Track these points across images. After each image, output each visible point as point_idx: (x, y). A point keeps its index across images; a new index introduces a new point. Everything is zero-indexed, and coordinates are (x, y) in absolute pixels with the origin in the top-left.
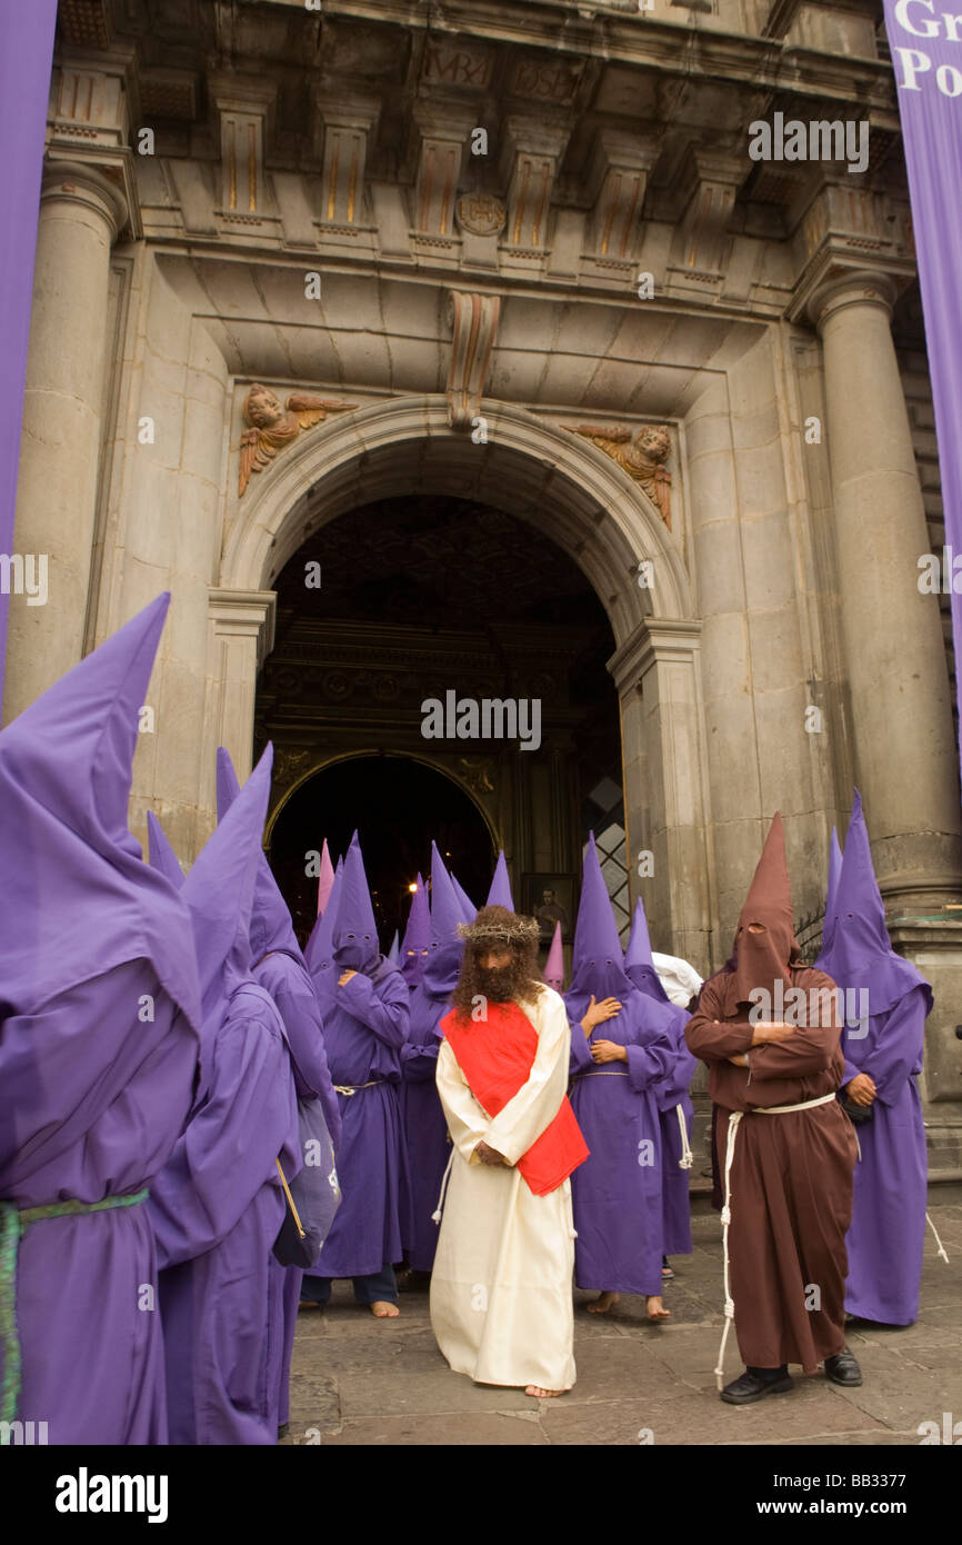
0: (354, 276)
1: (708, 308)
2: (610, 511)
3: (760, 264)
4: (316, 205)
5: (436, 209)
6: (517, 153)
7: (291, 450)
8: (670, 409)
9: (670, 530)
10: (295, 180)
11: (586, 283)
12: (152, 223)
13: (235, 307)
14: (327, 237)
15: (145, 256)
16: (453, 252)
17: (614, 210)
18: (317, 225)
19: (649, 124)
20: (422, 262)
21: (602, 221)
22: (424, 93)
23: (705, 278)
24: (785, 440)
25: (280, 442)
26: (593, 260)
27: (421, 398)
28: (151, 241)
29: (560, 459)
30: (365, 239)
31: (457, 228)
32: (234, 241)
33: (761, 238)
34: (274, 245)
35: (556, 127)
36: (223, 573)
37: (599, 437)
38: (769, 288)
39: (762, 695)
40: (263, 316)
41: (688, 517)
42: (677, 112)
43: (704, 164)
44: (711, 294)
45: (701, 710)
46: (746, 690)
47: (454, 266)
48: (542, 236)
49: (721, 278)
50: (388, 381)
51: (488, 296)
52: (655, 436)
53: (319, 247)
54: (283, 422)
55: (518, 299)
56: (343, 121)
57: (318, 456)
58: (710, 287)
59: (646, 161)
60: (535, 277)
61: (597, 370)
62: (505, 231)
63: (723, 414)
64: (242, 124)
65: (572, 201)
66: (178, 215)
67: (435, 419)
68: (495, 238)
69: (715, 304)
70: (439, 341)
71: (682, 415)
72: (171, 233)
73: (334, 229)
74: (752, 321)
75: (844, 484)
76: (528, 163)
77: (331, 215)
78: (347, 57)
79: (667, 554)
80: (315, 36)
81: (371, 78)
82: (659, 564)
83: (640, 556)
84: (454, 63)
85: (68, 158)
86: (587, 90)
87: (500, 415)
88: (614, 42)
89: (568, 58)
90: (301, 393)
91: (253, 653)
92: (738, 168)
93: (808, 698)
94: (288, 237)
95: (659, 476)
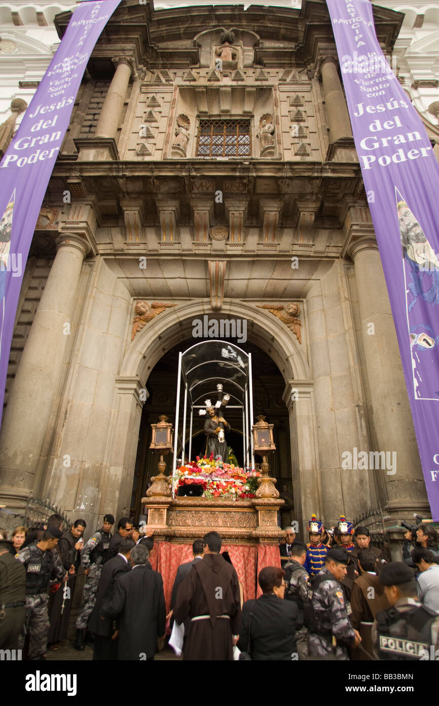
1: (309, 256)
2: (276, 337)
3: (330, 238)
4: (159, 236)
5: (201, 233)
6: (229, 211)
7: (151, 323)
8: (299, 296)
9: (300, 343)
10: (153, 230)
11: (260, 253)
12: (101, 249)
13: (132, 273)
14: (163, 247)
15: (99, 261)
16: (209, 247)
17: (268, 226)
18: (160, 243)
19: (277, 195)
20: (197, 252)
21: (264, 230)
22: (194, 196)
23: (308, 246)
24: (343, 304)
25: (147, 320)
26: (262, 244)
27: (200, 300)
28: (102, 255)
29: (255, 318)
30: (177, 246)
31: (210, 239)
32: (130, 252)
33: (330, 229)
34: (143, 252)
35: (242, 201)
36: (121, 371)
37: (271, 308)
38: (334, 246)
39: (338, 411)
40: (141, 276)
41: (308, 337)
42: (285, 189)
43: (301, 206)
44: (310, 252)
45: (314, 418)
46: (332, 409)
47: (209, 252)
48: (242, 238)
49: (313, 245)
50: (188, 295)
51: (222, 261)
52: (292, 307)
53: (160, 251)
54: (149, 312)
55: (233, 261)
56: (166, 209)
57: (161, 325)
58: (309, 249)
59: (278, 207)
60: (239, 253)
61: (267, 284)
62: (228, 238)
63: (319, 296)
64: (132, 214)
65: (254, 225)
66: (111, 245)
67: (207, 307)
68: (224, 241)
69: (312, 255)
70: (206, 280)
71: (305, 297)
72: (109, 252)
73: (165, 244)
74: (328, 259)
76: (233, 214)
77: (165, 240)
78: (164, 188)
79: (299, 353)
80: (152, 183)
81: (173, 193)
82: (296, 357)
83: (288, 355)
84: (201, 185)
85: (67, 232)
86: (251, 187)
87: (231, 304)
88: (257, 170)
89: (241, 178)
90: (157, 301)
91: (131, 401)
92: (314, 206)
93: (357, 413)
94: (149, 248)
95: (295, 322)
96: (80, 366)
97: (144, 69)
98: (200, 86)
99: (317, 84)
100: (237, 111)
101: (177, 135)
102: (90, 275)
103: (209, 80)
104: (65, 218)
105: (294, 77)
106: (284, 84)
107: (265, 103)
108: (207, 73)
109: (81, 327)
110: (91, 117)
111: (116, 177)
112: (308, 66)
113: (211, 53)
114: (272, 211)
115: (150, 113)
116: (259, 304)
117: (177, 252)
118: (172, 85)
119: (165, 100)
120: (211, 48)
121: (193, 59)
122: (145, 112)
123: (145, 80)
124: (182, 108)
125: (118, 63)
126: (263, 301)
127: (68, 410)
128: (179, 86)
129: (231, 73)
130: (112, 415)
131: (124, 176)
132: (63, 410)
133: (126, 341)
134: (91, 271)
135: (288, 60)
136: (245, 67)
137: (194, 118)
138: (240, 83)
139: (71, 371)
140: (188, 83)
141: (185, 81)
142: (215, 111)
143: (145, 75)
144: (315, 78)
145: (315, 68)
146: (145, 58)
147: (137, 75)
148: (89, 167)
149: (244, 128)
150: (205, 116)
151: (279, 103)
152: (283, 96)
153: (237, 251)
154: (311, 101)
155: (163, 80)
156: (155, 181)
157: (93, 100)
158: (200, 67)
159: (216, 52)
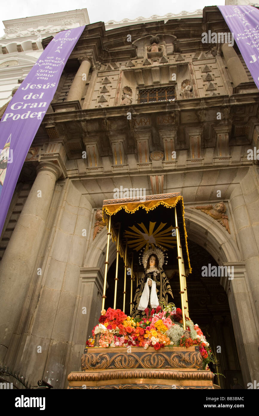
0: (123, 177)
1: (228, 166)
2: (209, 230)
3: (244, 152)
4: (112, 162)
5: (144, 157)
6: (163, 138)
8: (225, 197)
9: (230, 234)
10: (107, 158)
11: (189, 167)
12: (70, 174)
13: (93, 190)
14: (115, 169)
15: (68, 182)
16: (150, 166)
17: (194, 146)
18: (113, 166)
19: (198, 123)
20: (141, 170)
21: (191, 150)
22: (136, 130)
23: (226, 158)
26: (190, 160)
28: (70, 178)
29: (190, 217)
30: (125, 167)
31: (150, 160)
32: (91, 174)
33: (243, 145)
34: (101, 173)
35: (172, 130)
36: (85, 263)
37: (203, 209)
40: (100, 191)
41: (235, 228)
42: (204, 118)
43: (217, 129)
45: (250, 294)
47: (150, 169)
49: (230, 157)
51: (161, 175)
52: (219, 205)
53: (113, 171)
56: (116, 141)
58: (228, 161)
59: (200, 132)
60: (174, 168)
61: (198, 190)
62: (164, 158)
63: (241, 195)
64: (92, 147)
65: (183, 148)
66: (77, 171)
68: (161, 160)
69: (230, 164)
70: (149, 190)
71: (229, 198)
72: (75, 175)
73: (117, 167)
74: (244, 167)
76: (166, 140)
77: (116, 164)
78: (114, 126)
79: (229, 241)
80: (105, 123)
81: (121, 130)
82: (227, 245)
83: (220, 243)
84: (141, 121)
85: (45, 161)
86: (177, 119)
88: (181, 106)
89: (170, 113)
91: (93, 288)
92: (227, 128)
94: (105, 171)
95: (223, 217)
96: (52, 259)
97: (100, 63)
98: (138, 69)
99: (220, 58)
100: (164, 82)
101: (123, 99)
102: (61, 192)
103: (144, 65)
104: (43, 153)
105: (203, 55)
106: (196, 61)
107: (184, 75)
108: (142, 61)
109: (54, 229)
110: (64, 94)
111: (79, 122)
112: (212, 49)
113: (144, 50)
114: (195, 135)
115: (104, 87)
116: (192, 206)
117: (126, 171)
118: (119, 70)
119: (114, 79)
120: (144, 48)
121: (133, 54)
122: (101, 88)
123: (100, 70)
124: (125, 83)
125: (81, 61)
126: (195, 204)
127: (41, 294)
128: (123, 70)
129: (158, 59)
130: (77, 300)
131: (85, 120)
132: (37, 293)
133: (89, 241)
134: (62, 189)
135: (198, 47)
136: (168, 55)
137: (135, 89)
138: (165, 64)
139: (45, 262)
140: (129, 68)
141: (127, 67)
142: (150, 83)
143: (101, 67)
144: (218, 54)
145: (217, 49)
146: (100, 57)
147: (95, 67)
148: (60, 116)
149: (171, 91)
150: (143, 87)
151: (194, 72)
152: (196, 68)
153: (172, 166)
154: (217, 68)
155: (113, 69)
156: (107, 121)
157: (65, 85)
158: (137, 58)
159: (147, 50)
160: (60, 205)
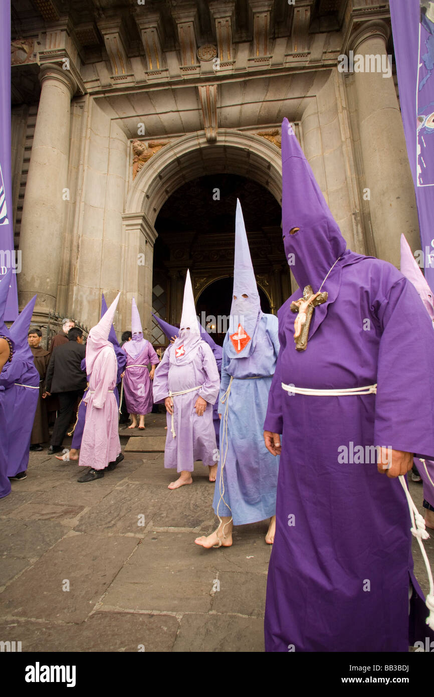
0: (162, 90)
1: (304, 68)
2: (272, 163)
3: (327, 43)
4: (145, 66)
5: (189, 54)
6: (215, 19)
7: (149, 161)
8: (294, 118)
10: (138, 59)
11: (251, 70)
12: (89, 87)
13: (124, 113)
14: (151, 77)
15: (89, 101)
16: (197, 71)
17: (259, 34)
18: (146, 73)
20: (186, 78)
21: (255, 41)
23: (302, 55)
24: (340, 115)
25: (145, 160)
26: (253, 60)
27: (195, 134)
28: (91, 94)
29: (250, 146)
30: (164, 74)
31: (198, 61)
32: (118, 86)
33: (328, 32)
34: (133, 85)
37: (266, 135)
38: (330, 52)
40: (134, 114)
44: (305, 62)
47: (198, 76)
48: (232, 55)
49: (309, 53)
50: (182, 130)
51: (213, 85)
53: (148, 81)
54: (146, 152)
55: (224, 84)
56: (146, 26)
57: (159, 163)
58: (304, 59)
60: (230, 73)
61: (261, 107)
62: (217, 57)
63: (315, 113)
64: (112, 38)
65: (244, 38)
66: (99, 82)
67: (201, 140)
69: (307, 65)
70: (198, 109)
71: (300, 119)
72: (97, 89)
73: (153, 73)
74: (325, 69)
75: (363, 122)
76: (220, 22)
77: (151, 68)
85: (47, 63)
87: (226, 134)
90: (153, 141)
91: (139, 235)
93: (354, 220)
94: (136, 80)
96: (85, 204)
102: (82, 116)
104: (42, 49)
109: (81, 168)
116: (254, 132)
117: (166, 80)
126: (257, 129)
127: (80, 244)
130: (123, 249)
132: (75, 243)
133: (128, 182)
134: (83, 112)
139: (77, 209)
153: (228, 71)
160: (84, 135)
